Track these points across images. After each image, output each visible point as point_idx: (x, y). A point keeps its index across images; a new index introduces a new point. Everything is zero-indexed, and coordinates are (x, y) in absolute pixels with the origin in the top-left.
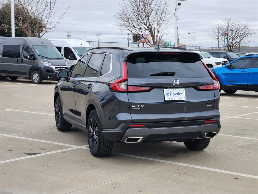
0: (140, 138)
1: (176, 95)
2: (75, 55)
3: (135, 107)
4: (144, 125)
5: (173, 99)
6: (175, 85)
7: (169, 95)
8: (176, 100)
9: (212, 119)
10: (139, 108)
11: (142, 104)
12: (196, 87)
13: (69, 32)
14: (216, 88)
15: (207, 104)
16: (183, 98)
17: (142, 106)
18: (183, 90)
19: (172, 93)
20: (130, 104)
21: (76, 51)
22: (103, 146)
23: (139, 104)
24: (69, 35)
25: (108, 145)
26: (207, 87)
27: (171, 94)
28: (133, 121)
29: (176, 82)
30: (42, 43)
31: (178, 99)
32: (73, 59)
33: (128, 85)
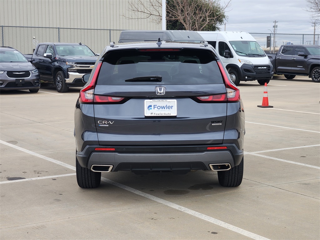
0: (110, 167)
1: (162, 108)
2: (231, 52)
3: (102, 124)
4: (114, 149)
5: (156, 114)
6: (159, 94)
7: (151, 109)
8: (161, 115)
9: (222, 144)
10: (108, 126)
11: (112, 120)
12: (196, 97)
13: (275, 22)
14: (229, 100)
15: (213, 122)
16: (173, 112)
17: (111, 123)
18: (173, 102)
19: (157, 106)
20: (95, 119)
21: (233, 46)
22: (82, 175)
23: (108, 120)
24: (276, 25)
25: (88, 173)
26: (213, 98)
27: (154, 107)
28: (100, 143)
29: (161, 90)
30: (188, 37)
31: (165, 114)
32: (229, 56)
33: (94, 94)
